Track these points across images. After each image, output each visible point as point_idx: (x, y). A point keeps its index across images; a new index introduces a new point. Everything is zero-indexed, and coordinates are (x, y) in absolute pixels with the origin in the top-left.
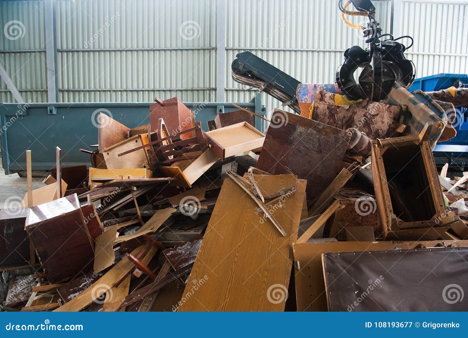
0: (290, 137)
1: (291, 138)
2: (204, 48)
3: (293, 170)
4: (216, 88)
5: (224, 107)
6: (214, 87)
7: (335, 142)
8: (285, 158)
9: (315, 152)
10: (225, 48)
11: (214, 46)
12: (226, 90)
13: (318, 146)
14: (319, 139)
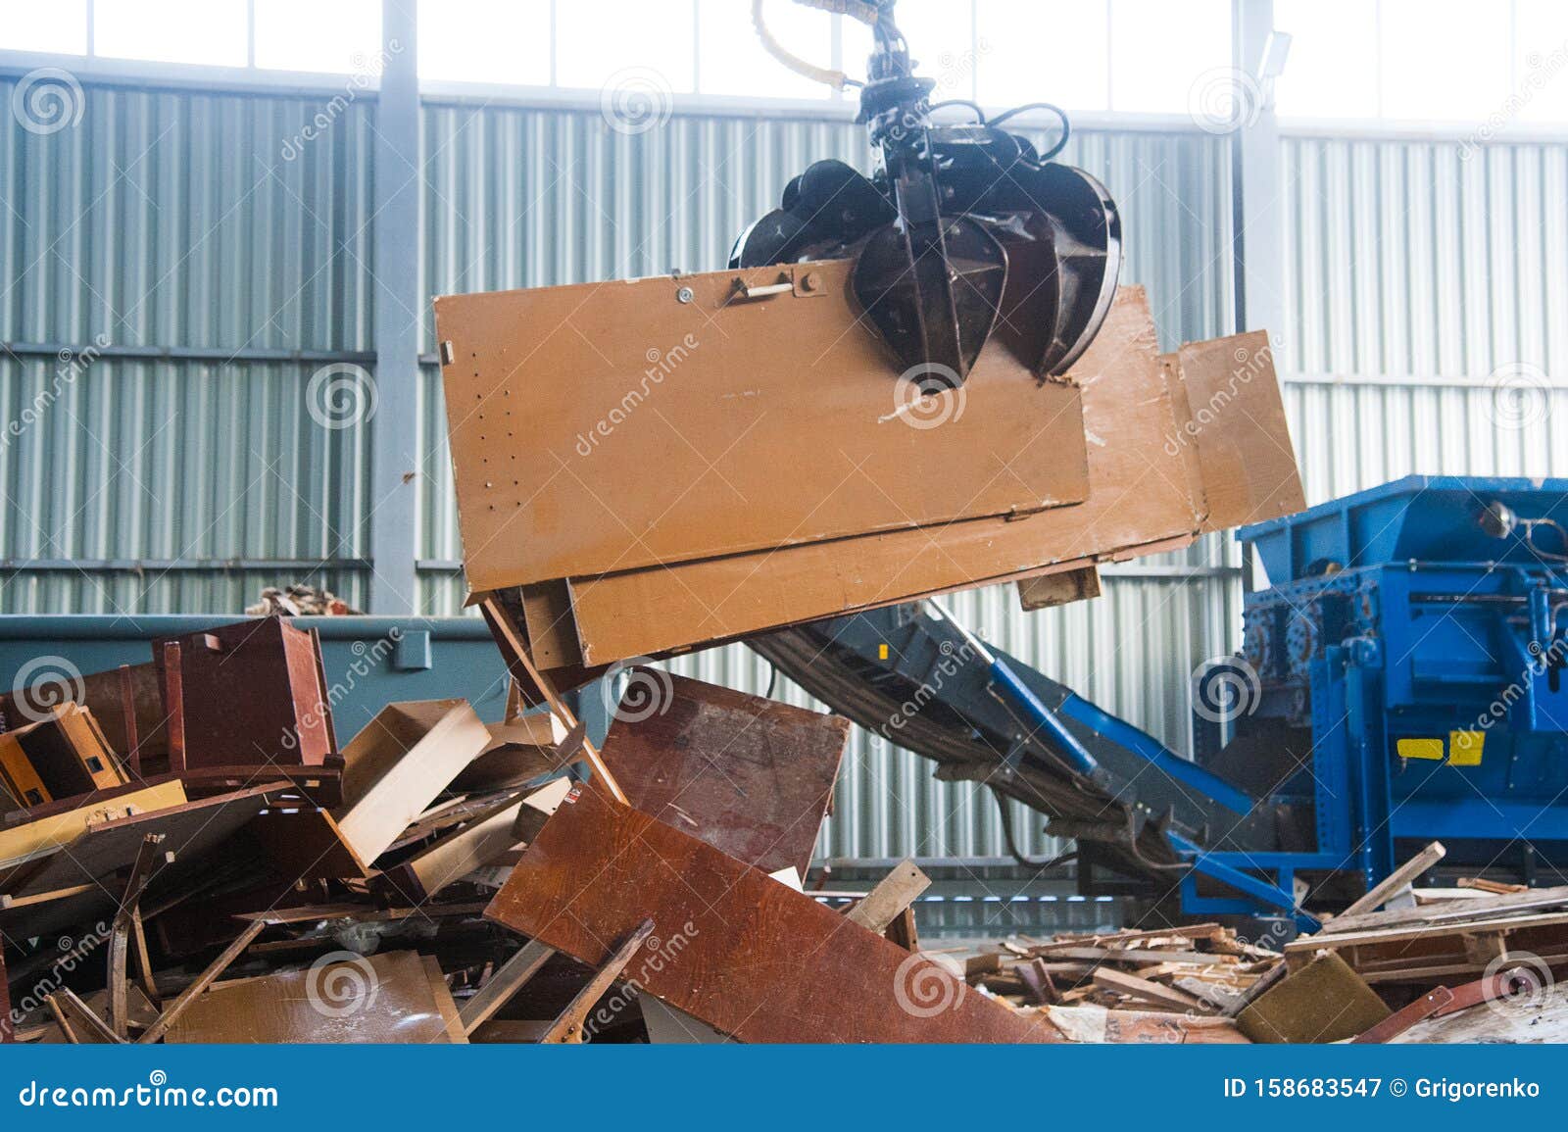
0: (682, 728)
1: (686, 732)
2: (306, 355)
3: (691, 813)
4: (372, 562)
5: (433, 639)
6: (357, 555)
7: (808, 738)
8: (669, 783)
9: (755, 765)
10: (420, 356)
11: (360, 347)
12: (425, 573)
13: (763, 750)
14: (763, 735)
